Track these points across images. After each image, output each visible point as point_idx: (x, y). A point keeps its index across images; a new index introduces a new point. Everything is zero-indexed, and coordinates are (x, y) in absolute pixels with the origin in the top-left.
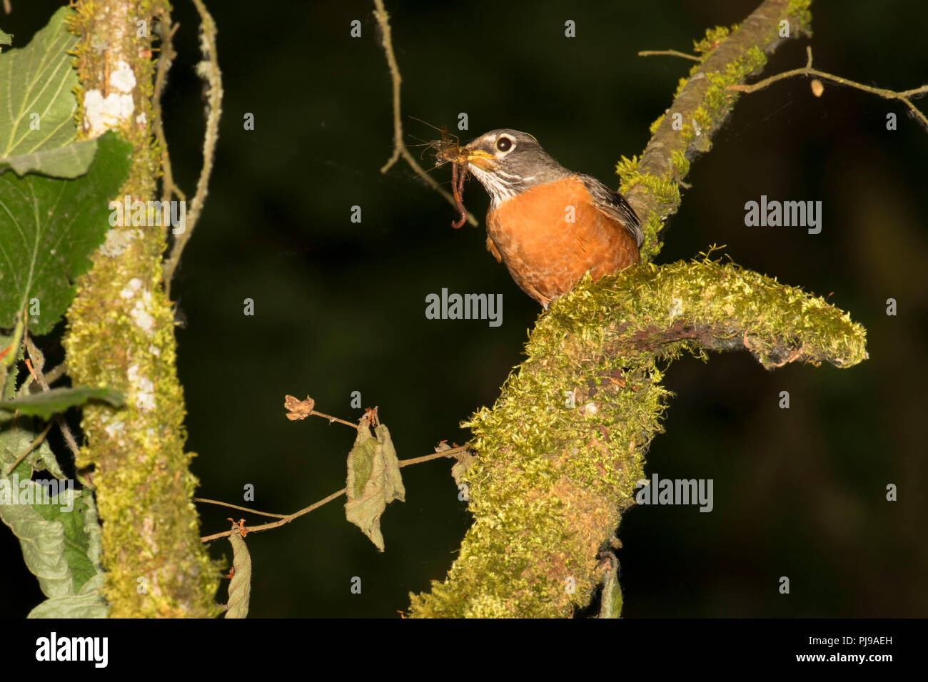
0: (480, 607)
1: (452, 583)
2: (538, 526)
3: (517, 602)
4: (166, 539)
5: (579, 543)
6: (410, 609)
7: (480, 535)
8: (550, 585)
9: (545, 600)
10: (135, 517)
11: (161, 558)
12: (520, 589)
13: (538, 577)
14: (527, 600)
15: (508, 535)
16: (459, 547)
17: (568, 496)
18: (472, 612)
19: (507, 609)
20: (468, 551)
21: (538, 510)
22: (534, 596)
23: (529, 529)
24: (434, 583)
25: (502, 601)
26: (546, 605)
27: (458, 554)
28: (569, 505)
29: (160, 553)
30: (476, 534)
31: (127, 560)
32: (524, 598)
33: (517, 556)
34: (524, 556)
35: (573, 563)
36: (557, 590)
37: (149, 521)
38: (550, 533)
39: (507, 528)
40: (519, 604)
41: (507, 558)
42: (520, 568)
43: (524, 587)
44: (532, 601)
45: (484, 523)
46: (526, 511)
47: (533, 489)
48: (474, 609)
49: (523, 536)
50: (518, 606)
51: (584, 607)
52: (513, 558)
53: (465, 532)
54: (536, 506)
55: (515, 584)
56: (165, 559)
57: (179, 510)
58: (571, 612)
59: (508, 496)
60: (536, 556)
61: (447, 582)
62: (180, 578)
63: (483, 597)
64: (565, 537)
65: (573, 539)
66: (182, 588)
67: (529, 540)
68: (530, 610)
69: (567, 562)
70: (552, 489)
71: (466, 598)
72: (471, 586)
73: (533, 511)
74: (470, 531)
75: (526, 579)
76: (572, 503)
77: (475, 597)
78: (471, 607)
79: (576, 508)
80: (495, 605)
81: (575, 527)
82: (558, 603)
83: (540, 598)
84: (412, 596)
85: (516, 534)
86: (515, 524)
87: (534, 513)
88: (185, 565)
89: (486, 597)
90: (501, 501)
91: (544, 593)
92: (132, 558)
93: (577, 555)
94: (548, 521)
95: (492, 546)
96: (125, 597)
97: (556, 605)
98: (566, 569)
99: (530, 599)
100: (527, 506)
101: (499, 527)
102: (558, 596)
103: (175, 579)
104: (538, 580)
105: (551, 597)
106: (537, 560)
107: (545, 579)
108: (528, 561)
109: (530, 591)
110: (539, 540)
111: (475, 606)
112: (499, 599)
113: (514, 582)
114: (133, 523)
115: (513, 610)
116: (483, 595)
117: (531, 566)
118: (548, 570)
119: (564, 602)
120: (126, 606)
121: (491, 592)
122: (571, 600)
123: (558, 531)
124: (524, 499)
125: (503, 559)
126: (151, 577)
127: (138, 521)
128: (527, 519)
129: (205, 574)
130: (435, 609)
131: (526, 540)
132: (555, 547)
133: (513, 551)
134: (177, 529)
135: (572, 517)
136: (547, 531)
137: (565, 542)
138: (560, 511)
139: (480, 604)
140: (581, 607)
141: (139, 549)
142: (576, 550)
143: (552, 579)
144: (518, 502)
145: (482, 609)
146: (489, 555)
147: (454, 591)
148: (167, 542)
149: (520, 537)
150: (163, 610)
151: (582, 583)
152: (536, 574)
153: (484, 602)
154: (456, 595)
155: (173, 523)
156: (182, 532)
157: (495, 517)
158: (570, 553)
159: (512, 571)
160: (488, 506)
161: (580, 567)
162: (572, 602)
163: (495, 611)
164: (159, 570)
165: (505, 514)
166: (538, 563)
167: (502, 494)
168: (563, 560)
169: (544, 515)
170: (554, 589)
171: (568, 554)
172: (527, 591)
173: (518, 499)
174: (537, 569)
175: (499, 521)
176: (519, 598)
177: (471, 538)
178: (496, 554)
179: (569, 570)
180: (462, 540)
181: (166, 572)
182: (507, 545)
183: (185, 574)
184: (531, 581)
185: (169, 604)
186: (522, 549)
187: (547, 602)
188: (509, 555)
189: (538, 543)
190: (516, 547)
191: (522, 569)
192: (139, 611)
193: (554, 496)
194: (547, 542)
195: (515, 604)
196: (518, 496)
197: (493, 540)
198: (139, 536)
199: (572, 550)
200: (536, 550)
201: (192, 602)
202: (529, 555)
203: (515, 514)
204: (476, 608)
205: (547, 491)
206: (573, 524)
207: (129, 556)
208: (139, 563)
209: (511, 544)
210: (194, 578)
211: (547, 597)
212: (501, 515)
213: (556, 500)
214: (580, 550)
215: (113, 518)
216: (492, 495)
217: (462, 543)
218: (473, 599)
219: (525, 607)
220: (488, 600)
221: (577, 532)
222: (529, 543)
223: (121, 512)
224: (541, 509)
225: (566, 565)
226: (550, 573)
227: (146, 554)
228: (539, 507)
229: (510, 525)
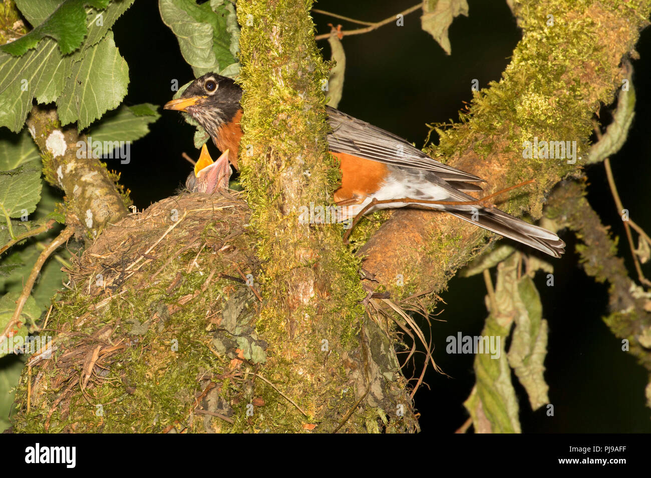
0: (528, 102)
1: (506, 82)
2: (575, 40)
3: (557, 99)
4: (290, 43)
5: (606, 54)
6: (472, 101)
7: (529, 46)
8: (583, 87)
9: (578, 98)
10: (266, 24)
11: (285, 57)
12: (560, 89)
13: (574, 80)
14: (565, 98)
15: (551, 46)
16: (512, 54)
17: (599, 17)
18: (522, 106)
19: (549, 105)
20: (519, 58)
21: (575, 27)
22: (570, 94)
23: (568, 42)
24: (492, 82)
25: (545, 98)
26: (580, 102)
27: (510, 60)
28: (599, 24)
29: (285, 53)
30: (526, 44)
31: (259, 58)
32: (562, 96)
33: (558, 63)
34: (563, 64)
35: (601, 70)
36: (588, 91)
37: (277, 29)
38: (584, 46)
39: (551, 41)
40: (559, 101)
41: (550, 64)
42: (560, 72)
43: (563, 88)
44: (569, 99)
45: (532, 36)
46: (566, 28)
47: (572, 10)
48: (523, 104)
49: (563, 47)
50: (558, 102)
51: (608, 105)
52: (554, 65)
53: (517, 42)
54: (574, 24)
55: (556, 85)
56: (289, 58)
57: (300, 20)
58: (598, 108)
59: (552, 15)
60: (572, 64)
61: (502, 82)
62: (300, 73)
63: (531, 94)
64: (596, 49)
65: (602, 51)
66: (301, 81)
67: (568, 51)
68: (567, 106)
69: (597, 68)
70: (587, 11)
71: (517, 95)
72: (522, 85)
73: (571, 28)
74: (521, 42)
75: (564, 81)
76: (602, 22)
77: (525, 94)
78: (521, 102)
79: (605, 26)
80: (540, 101)
81: (603, 42)
82: (588, 100)
83: (575, 96)
84: (474, 91)
85: (557, 46)
86: (556, 38)
87: (572, 30)
88: (304, 63)
89: (533, 95)
91: (578, 93)
92: (263, 56)
93: (605, 64)
94: (583, 36)
95: (539, 55)
96: (256, 86)
97: (587, 102)
98: (595, 74)
99: (567, 97)
100: (566, 24)
101: (544, 40)
102: (589, 95)
103: (296, 74)
104: (573, 83)
105: (583, 96)
106: (573, 67)
107: (579, 82)
108: (566, 67)
109: (567, 90)
110: (575, 51)
111: (524, 101)
112: (543, 97)
113: (555, 83)
114: (264, 29)
115: (554, 105)
116: (531, 92)
117: (568, 71)
118: (581, 74)
119: (593, 100)
120: (256, 93)
121: (537, 90)
122: (599, 98)
123: (591, 45)
124: (564, 18)
125: (547, 64)
126: (277, 71)
127: (268, 28)
128: (566, 34)
129: (318, 71)
130: (492, 102)
131: (566, 51)
132: (588, 57)
133: (555, 59)
134: (298, 35)
135: (602, 34)
136: (582, 44)
137: (595, 53)
138: (593, 29)
139: (528, 100)
140: (606, 104)
141: (268, 50)
142: (604, 59)
143: (584, 82)
144: (560, 21)
145: (530, 104)
146: (536, 62)
147: (508, 90)
148: (290, 45)
149: (561, 48)
150: (285, 98)
151: (608, 86)
152: (572, 78)
153: (532, 98)
154: (509, 93)
155: (296, 30)
156: (303, 38)
157: (542, 32)
158: (599, 62)
159: (553, 75)
160: (535, 23)
161: (606, 73)
162: (599, 100)
163: (540, 106)
164: (283, 67)
165: (549, 30)
166: (574, 69)
168: (594, 67)
169: (580, 32)
170: (586, 90)
171: (597, 63)
172: (565, 91)
173: (560, 19)
174: (573, 74)
175: (544, 35)
176: (559, 96)
177: (521, 47)
178: (541, 61)
179: (598, 75)
180: (514, 48)
181: (289, 68)
182: (550, 54)
183: (304, 70)
184: (568, 83)
185: (290, 93)
186: (562, 58)
187: (581, 100)
188: (552, 62)
189: (575, 54)
190: (557, 56)
191: (562, 74)
192: (267, 98)
193: (588, 17)
194: (582, 53)
195: (555, 101)
196: (560, 16)
197: (539, 50)
198: (269, 39)
199: (601, 60)
200: (573, 59)
201: (308, 92)
202: (567, 63)
203: (557, 30)
204: (525, 102)
205: (583, 13)
206: (602, 39)
207: (260, 54)
208: (268, 60)
209: (554, 54)
210: (310, 74)
211: (580, 96)
212: (546, 30)
213: (589, 20)
214: (607, 60)
215: (248, 24)
216: (539, 14)
217: (514, 51)
218: (523, 96)
219: (563, 103)
220: (535, 97)
221: (605, 46)
222: (567, 53)
223: (255, 21)
224: (578, 27)
225: (596, 71)
226: (583, 77)
227: (274, 53)
228: (576, 25)
229: (553, 38)
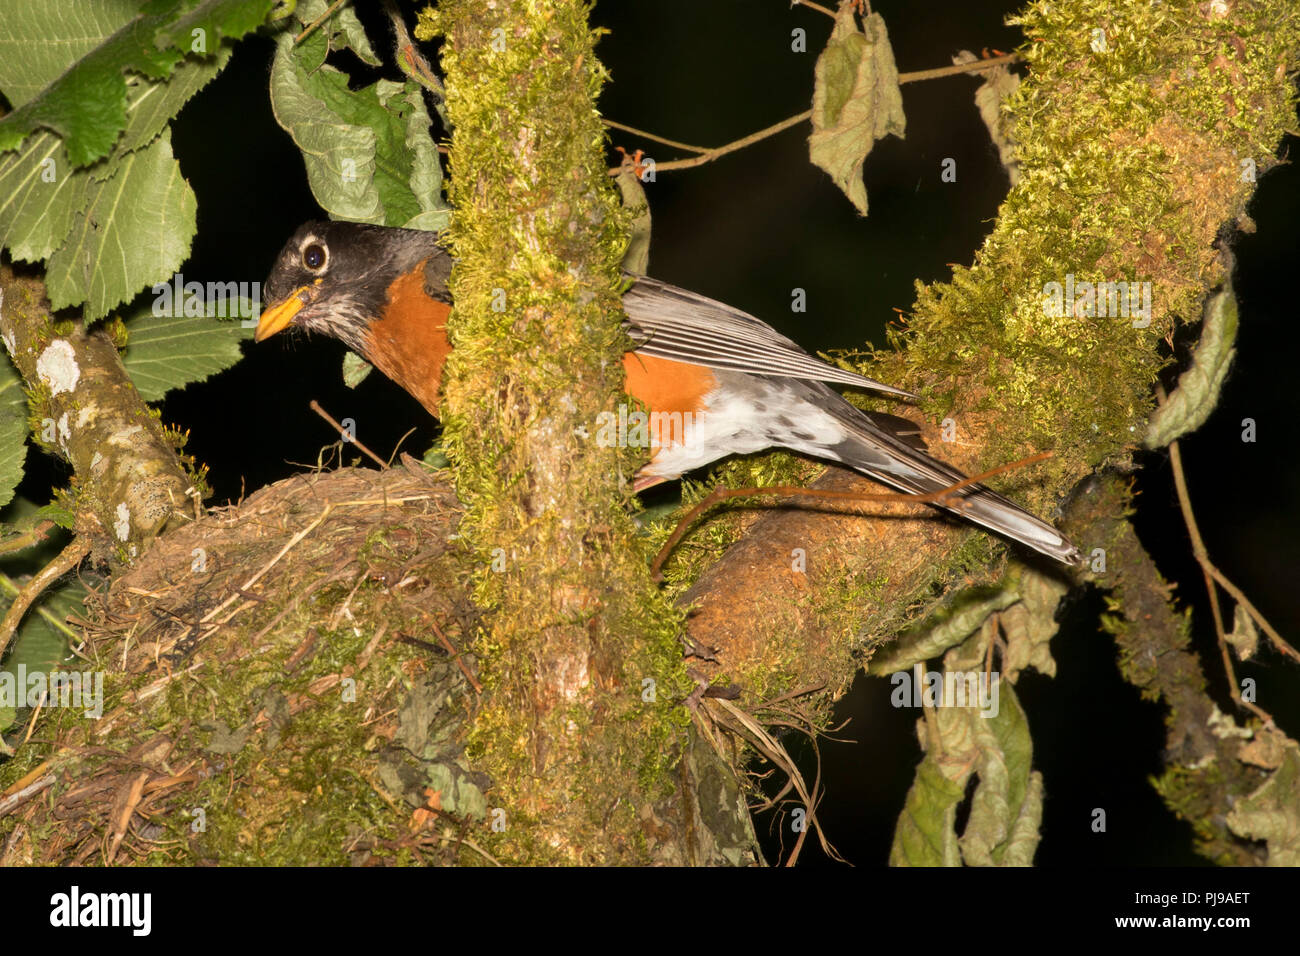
0: (1029, 310)
1: (985, 269)
2: (1127, 188)
4: (553, 163)
5: (1188, 220)
6: (913, 307)
7: (1031, 197)
10: (506, 123)
11: (544, 192)
13: (1122, 269)
15: (1077, 199)
16: (996, 214)
17: (1175, 143)
18: (1016, 317)
19: (1072, 317)
20: (1010, 221)
21: (1128, 162)
23: (1113, 192)
24: (956, 268)
27: (993, 225)
28: (1177, 158)
29: (543, 182)
30: (1026, 195)
31: (489, 192)
33: (1090, 233)
34: (1101, 235)
35: (1178, 251)
37: (528, 133)
38: (1147, 199)
39: (1078, 188)
41: (1074, 235)
42: (1094, 252)
45: (1039, 178)
46: (1109, 164)
47: (1121, 129)
48: (1018, 313)
49: (1101, 202)
51: (1190, 323)
52: (1084, 237)
54: (1125, 155)
55: (1086, 279)
56: (552, 194)
57: (578, 117)
58: (1171, 330)
59: (1078, 138)
60: (1120, 236)
61: (975, 268)
62: (572, 226)
63: (1035, 295)
64: (1170, 209)
65: (1180, 213)
66: (574, 241)
67: (1111, 210)
69: (1169, 248)
70: (1151, 132)
71: (1007, 294)
72: (1016, 276)
73: (1120, 164)
74: (1016, 190)
75: (1103, 270)
76: (1181, 155)
77: (1022, 294)
78: (1014, 310)
79: (1186, 163)
81: (1183, 194)
84: (919, 286)
85: (1090, 199)
86: (1089, 183)
87: (1121, 168)
88: (582, 206)
89: (1038, 295)
90: (1067, 146)
92: (497, 188)
93: (1186, 240)
94: (1145, 180)
95: (1052, 216)
96: (482, 251)
98: (1165, 260)
100: (1110, 155)
101: (1064, 186)
103: (564, 226)
104: (1121, 275)
106: (1121, 242)
107: (1134, 273)
108: (1107, 242)
110: (1126, 210)
111: (1020, 308)
113: (1083, 275)
114: (502, 133)
115: (1083, 319)
116: (1034, 291)
117: (1112, 252)
118: (1137, 259)
119: (1162, 313)
122: (1172, 309)
123: (1159, 198)
124: (1104, 143)
125: (1068, 237)
126: (526, 221)
127: (510, 130)
128: (1110, 176)
130: (958, 307)
131: (1106, 209)
132: (1151, 224)
133: (1085, 226)
134: (573, 148)
135: (1180, 178)
136: (1141, 196)
137: (1168, 217)
138: (1164, 167)
139: (1029, 305)
140: (1187, 322)
141: (509, 176)
142: (1184, 230)
143: (1143, 275)
144: (1096, 148)
145: (1032, 314)
146: (1047, 229)
147: (989, 282)
148: (554, 167)
149: (1097, 204)
150: (541, 275)
151: (1191, 284)
152: (1119, 265)
153: (1037, 303)
154: (992, 289)
155: (569, 138)
156: (581, 153)
157: (1057, 170)
158: (1174, 235)
159: (1082, 257)
160: (1044, 153)
161: (1188, 258)
162: (1171, 313)
164: (539, 212)
165: (1073, 166)
166: (1123, 247)
167: (1070, 134)
168: (1162, 246)
169: (1139, 171)
171: (1171, 237)
173: (1095, 144)
174: (1120, 258)
175: (1063, 175)
177: (1016, 201)
178: (1056, 229)
179: (1172, 262)
180: (1002, 203)
181: (550, 216)
182: (1075, 214)
183: (582, 221)
184: (1109, 275)
185: (551, 266)
186: (1099, 223)
188: (1078, 231)
189: (1126, 216)
190: (1090, 220)
191: (1098, 256)
193: (1152, 142)
194: (1142, 213)
196: (1095, 139)
197: (1054, 205)
198: (511, 155)
199: (1178, 230)
200: (1121, 225)
201: (589, 265)
202: (1110, 234)
203: (1090, 166)
204: (1023, 310)
205: (1143, 135)
206: (1180, 189)
207: (492, 186)
208: (508, 198)
209: (1082, 215)
210: (594, 227)
212: (1067, 167)
213: (1157, 149)
214: (1191, 232)
215: (470, 123)
216: (1052, 136)
217: (1001, 208)
218: (1019, 297)
220: (1042, 300)
221: (1187, 203)
222: (1110, 214)
223: (484, 115)
224: (1132, 162)
225: (1167, 254)
226: (1140, 264)
227: (521, 183)
228: (1128, 159)
229: (1082, 183)
